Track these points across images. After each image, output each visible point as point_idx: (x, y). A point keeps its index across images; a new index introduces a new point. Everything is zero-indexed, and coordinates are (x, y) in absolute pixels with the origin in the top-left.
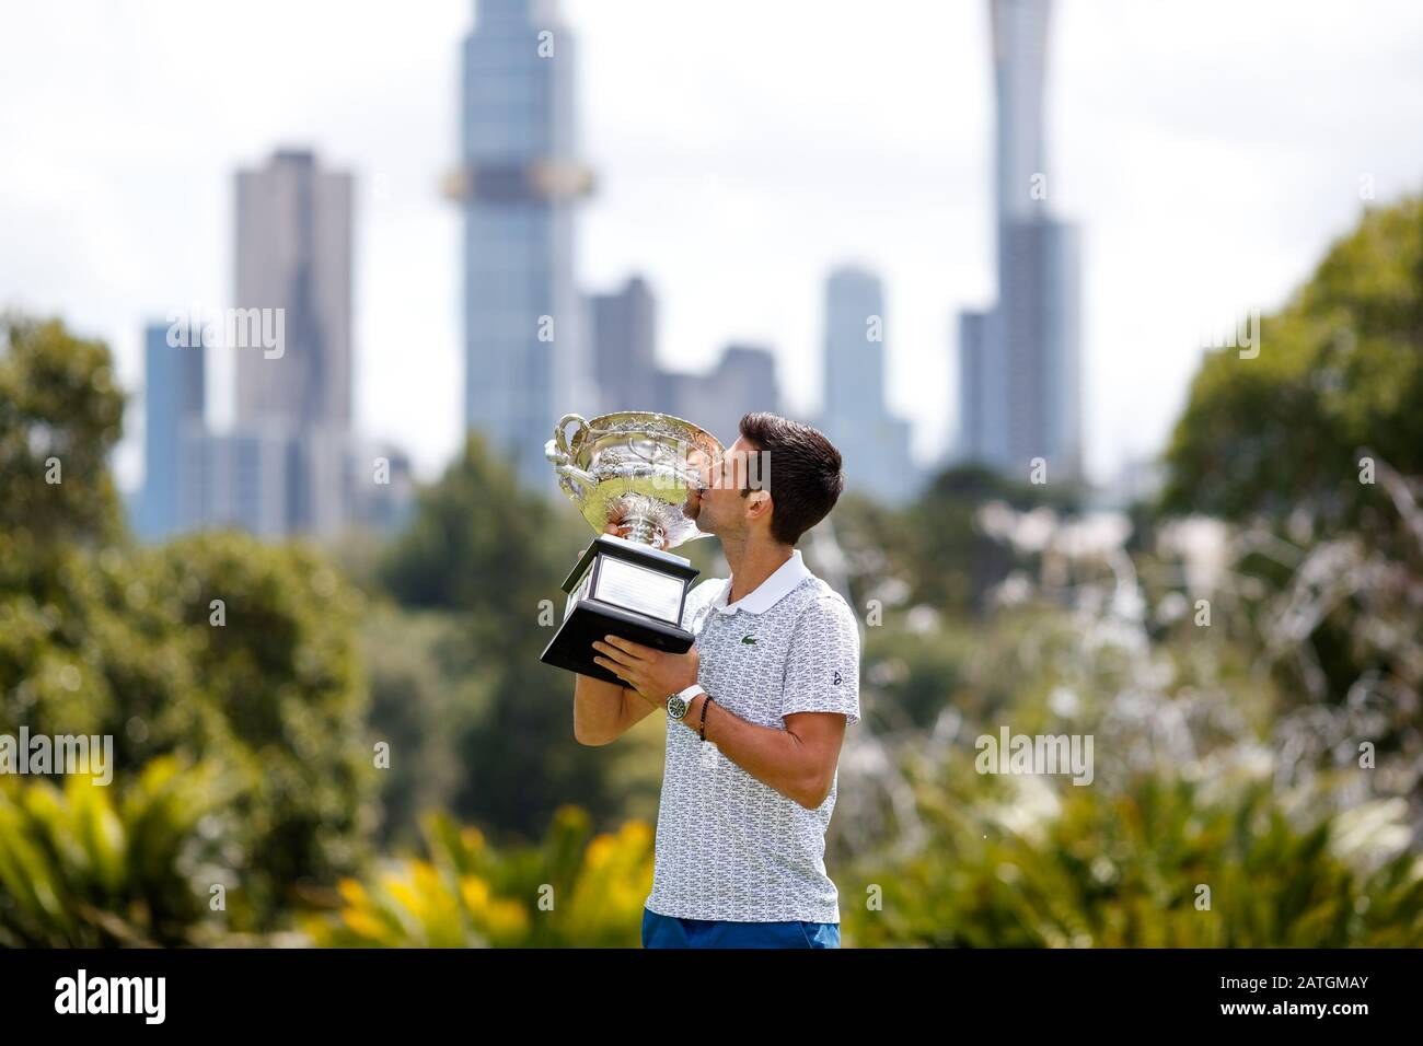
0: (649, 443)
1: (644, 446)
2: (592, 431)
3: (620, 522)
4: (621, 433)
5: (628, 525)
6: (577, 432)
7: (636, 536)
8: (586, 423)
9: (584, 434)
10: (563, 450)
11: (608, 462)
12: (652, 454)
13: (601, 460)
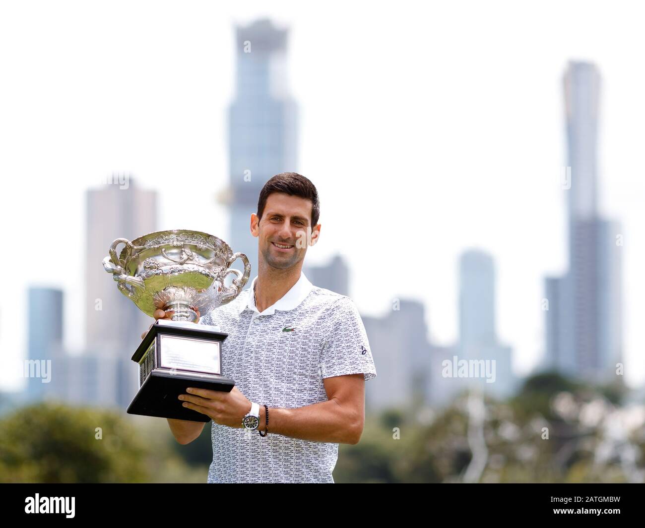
0: (175, 251)
1: (172, 254)
2: (135, 247)
3: (165, 308)
4: (156, 246)
5: (172, 309)
6: (123, 249)
7: (177, 316)
8: (130, 243)
9: (129, 251)
10: (116, 264)
11: (151, 268)
12: (181, 258)
13: (145, 267)
